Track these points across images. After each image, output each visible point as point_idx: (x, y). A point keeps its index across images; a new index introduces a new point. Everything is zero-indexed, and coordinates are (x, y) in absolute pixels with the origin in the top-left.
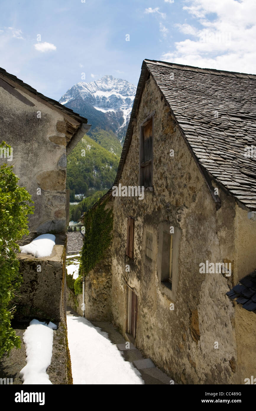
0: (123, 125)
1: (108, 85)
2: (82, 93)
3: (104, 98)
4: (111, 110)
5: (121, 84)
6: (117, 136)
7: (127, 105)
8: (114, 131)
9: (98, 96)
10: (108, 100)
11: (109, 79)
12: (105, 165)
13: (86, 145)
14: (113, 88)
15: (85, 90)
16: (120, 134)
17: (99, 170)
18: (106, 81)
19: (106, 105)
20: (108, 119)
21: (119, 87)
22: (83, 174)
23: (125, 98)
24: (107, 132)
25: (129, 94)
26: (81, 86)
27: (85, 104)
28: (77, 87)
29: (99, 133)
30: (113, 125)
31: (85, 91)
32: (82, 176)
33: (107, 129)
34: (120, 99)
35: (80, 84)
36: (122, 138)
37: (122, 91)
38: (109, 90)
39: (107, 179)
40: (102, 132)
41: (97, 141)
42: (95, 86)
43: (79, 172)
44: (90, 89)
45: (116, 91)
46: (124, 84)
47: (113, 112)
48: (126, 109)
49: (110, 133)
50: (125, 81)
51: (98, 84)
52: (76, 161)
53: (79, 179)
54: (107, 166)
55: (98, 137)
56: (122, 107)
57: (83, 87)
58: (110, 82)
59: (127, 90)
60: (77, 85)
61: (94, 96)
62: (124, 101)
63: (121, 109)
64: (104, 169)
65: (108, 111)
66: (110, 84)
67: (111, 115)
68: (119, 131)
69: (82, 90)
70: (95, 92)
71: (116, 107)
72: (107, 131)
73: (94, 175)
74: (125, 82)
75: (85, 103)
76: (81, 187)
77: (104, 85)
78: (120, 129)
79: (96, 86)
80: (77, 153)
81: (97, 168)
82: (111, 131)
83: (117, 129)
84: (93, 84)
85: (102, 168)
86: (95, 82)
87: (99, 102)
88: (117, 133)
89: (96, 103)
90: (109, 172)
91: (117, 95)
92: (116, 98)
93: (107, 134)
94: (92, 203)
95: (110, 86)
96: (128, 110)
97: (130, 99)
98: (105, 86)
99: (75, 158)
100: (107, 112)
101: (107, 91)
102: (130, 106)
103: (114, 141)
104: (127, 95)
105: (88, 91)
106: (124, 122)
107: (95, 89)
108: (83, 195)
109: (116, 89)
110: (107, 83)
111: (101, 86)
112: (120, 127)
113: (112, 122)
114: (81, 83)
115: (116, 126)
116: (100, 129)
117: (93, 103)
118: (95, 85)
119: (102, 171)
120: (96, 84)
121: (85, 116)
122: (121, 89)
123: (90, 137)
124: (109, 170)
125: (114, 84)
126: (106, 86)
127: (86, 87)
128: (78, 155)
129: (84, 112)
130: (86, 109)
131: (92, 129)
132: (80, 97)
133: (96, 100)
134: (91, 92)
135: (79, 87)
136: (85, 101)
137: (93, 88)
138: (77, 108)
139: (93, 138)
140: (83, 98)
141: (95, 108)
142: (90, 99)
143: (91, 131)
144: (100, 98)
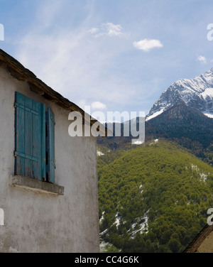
2: (183, 96)
9: (209, 97)
15: (188, 90)
26: (181, 86)
27: (190, 111)
28: (175, 87)
31: (188, 92)
35: (180, 82)
43: (193, 217)
44: (195, 87)
51: (205, 78)
57: (184, 85)
60: (176, 85)
61: (202, 97)
69: (183, 90)
70: (203, 91)
75: (189, 109)
79: (204, 82)
80: (186, 188)
86: (202, 76)
87: (210, 105)
89: (207, 107)
105: (193, 91)
107: (202, 86)
111: (212, 80)
117: (202, 108)
120: (203, 79)
123: (203, 160)
127: (189, 86)
128: (188, 190)
129: (190, 123)
130: (191, 119)
131: (205, 147)
132: (182, 102)
133: (205, 103)
134: (196, 91)
135: (178, 87)
136: (189, 107)
137: (200, 85)
138: (178, 119)
139: (208, 161)
140: (186, 103)
141: (206, 114)
142: (197, 102)
143: (203, 151)
144: (211, 98)
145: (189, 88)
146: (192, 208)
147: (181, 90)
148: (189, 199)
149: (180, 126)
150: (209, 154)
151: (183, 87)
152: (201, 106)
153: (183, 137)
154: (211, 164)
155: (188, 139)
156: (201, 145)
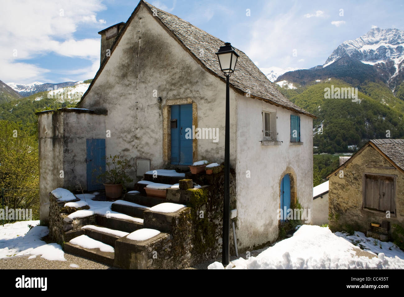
0: (395, 74)
1: (375, 38)
2: (348, 51)
3: (371, 51)
4: (380, 62)
5: (391, 34)
6: (388, 86)
7: (399, 53)
8: (385, 82)
10: (376, 52)
11: (375, 32)
12: (378, 116)
14: (381, 39)
15: (351, 47)
16: (392, 84)
17: (371, 122)
18: (373, 34)
19: (374, 58)
20: (377, 70)
21: (388, 37)
22: (355, 127)
23: (396, 46)
24: (377, 84)
25: (400, 42)
26: (347, 45)
27: (352, 60)
28: (342, 46)
29: (368, 86)
30: (383, 76)
31: (351, 48)
33: (377, 81)
34: (390, 49)
35: (346, 43)
36: (395, 87)
37: (392, 41)
38: (377, 42)
40: (371, 84)
41: (366, 93)
42: (361, 42)
43: (351, 125)
44: (356, 45)
45: (385, 41)
46: (394, 33)
47: (382, 63)
48: (398, 58)
49: (380, 84)
50: (394, 29)
51: (364, 39)
52: (347, 115)
53: (351, 131)
55: (367, 90)
56: (393, 57)
57: (348, 44)
58: (377, 34)
59: (398, 38)
60: (343, 45)
61: (360, 51)
62: (395, 50)
63: (391, 58)
64: (376, 121)
65: (377, 63)
67: (380, 66)
68: (390, 81)
69: (348, 47)
70: (361, 47)
71: (385, 57)
72: (376, 83)
73: (367, 127)
75: (351, 59)
76: (354, 139)
77: (371, 39)
78: (391, 79)
79: (362, 42)
80: (348, 108)
81: (368, 120)
82: (381, 82)
83: (388, 79)
84: (359, 40)
85: (375, 120)
86: (361, 38)
87: (366, 56)
88: (389, 83)
89: (363, 57)
90: (382, 123)
91: (386, 45)
92: (385, 48)
93: (378, 86)
95: (377, 38)
96: (400, 58)
97: (401, 47)
98: (372, 40)
99: (347, 113)
100: (376, 64)
101: (374, 44)
102: (402, 53)
103: (385, 92)
104: (398, 43)
105: (354, 47)
106: (396, 71)
107: (361, 44)
108: (356, 146)
109: (384, 39)
110: (373, 37)
111: (368, 40)
112: (392, 77)
113: (381, 73)
115: (387, 77)
116: (369, 81)
117: (360, 58)
118: (361, 41)
119: (375, 123)
120: (362, 40)
121: (352, 72)
122: (390, 39)
124: (382, 121)
125: (382, 36)
126: (373, 39)
127: (352, 44)
128: (349, 109)
129: (352, 67)
130: (353, 65)
131: (361, 82)
132: (347, 55)
133: (363, 55)
134: (357, 48)
135: (344, 46)
136: (351, 58)
137: (359, 44)
138: (344, 65)
139: (362, 91)
140: (350, 55)
141: (363, 62)
142: (357, 55)
143: (360, 85)
144: (367, 52)
145: (352, 46)
146: (351, 120)
148: (349, 114)
149: (345, 70)
150: (363, 87)
151: (348, 46)
152: (359, 57)
153: (347, 77)
154: (365, 93)
155: (350, 78)
156: (359, 81)
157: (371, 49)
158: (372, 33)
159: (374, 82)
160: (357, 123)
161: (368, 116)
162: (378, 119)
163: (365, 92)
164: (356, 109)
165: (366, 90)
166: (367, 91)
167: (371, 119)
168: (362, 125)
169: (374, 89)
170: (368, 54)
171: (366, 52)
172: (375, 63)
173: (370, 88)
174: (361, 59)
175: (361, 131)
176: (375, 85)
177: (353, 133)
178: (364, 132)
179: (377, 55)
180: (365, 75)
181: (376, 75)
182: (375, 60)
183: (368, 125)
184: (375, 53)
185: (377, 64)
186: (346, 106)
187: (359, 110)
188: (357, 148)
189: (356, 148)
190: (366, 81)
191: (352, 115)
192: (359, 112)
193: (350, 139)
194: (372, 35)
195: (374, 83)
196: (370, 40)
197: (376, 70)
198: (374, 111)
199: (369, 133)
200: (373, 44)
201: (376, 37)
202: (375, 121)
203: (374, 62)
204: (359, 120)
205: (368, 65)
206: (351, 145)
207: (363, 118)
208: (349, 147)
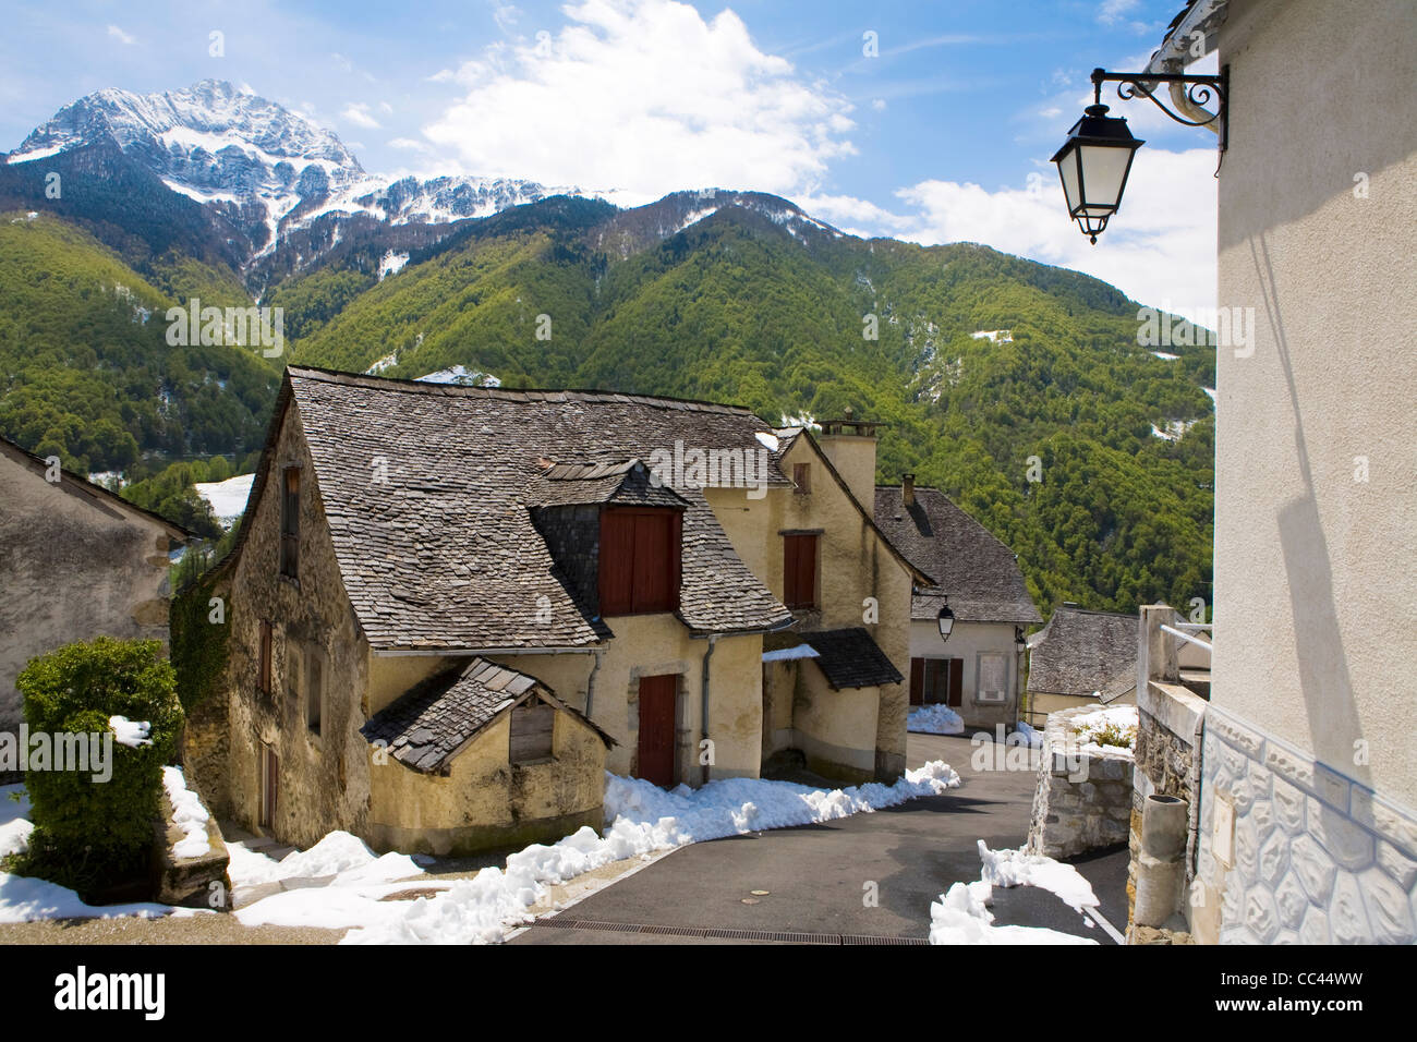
0: (266, 247)
1: (213, 111)
2: (116, 128)
3: (199, 154)
4: (225, 197)
5: (263, 116)
6: (244, 283)
7: (282, 185)
8: (234, 266)
9: (178, 145)
10: (214, 162)
11: (217, 93)
12: (202, 376)
13: (131, 307)
14: (232, 124)
15: (130, 118)
16: (256, 278)
17: (179, 391)
18: (209, 98)
19: (207, 179)
20: (214, 224)
21: (255, 123)
22: (119, 405)
23: (275, 161)
24: (208, 269)
25: (289, 151)
26: (113, 104)
27: (128, 167)
28: (96, 103)
29: (180, 271)
30: (231, 246)
31: (129, 121)
32: (115, 410)
33: (209, 258)
34: (256, 163)
35: (111, 95)
36: (263, 291)
37: (264, 139)
38: (219, 130)
39: (208, 423)
40: (191, 265)
41: (171, 294)
42: (168, 110)
43: (106, 397)
44: (146, 116)
45: (244, 134)
46: (274, 116)
47: (230, 202)
48: (278, 198)
49: (221, 272)
50: (275, 105)
51: (176, 103)
52: (92, 359)
53: (103, 421)
54: (207, 380)
55: (176, 281)
56: (264, 191)
57: (120, 105)
58: (221, 103)
59: (283, 136)
60: (99, 98)
61: (162, 142)
62: (270, 171)
63: (259, 195)
64: (196, 390)
65: (215, 198)
66: (222, 109)
67: (224, 211)
68: (250, 266)
69: (116, 115)
70: (167, 129)
71: (241, 187)
72: (208, 264)
73: (163, 410)
74: (274, 109)
75: (128, 162)
76: (113, 448)
77: (199, 110)
78: (254, 261)
79: (172, 111)
80: (97, 333)
81: (171, 385)
82: (224, 265)
83: (244, 260)
84: (161, 102)
85: (191, 387)
86: (166, 96)
87: (180, 165)
88: (245, 273)
89: (171, 166)
90: (214, 399)
91: (248, 149)
92: (243, 157)
93: (211, 275)
94: (153, 500)
95: (221, 115)
96: (283, 201)
97: (290, 168)
98: (204, 116)
99: (90, 350)
100: (211, 202)
101: (211, 133)
102: (293, 189)
103: (234, 299)
104: (282, 153)
105: (141, 122)
106: (269, 238)
107: (166, 119)
108: (120, 477)
109: (242, 127)
110: (209, 106)
111: (191, 110)
112: (257, 256)
113: (226, 236)
114: (112, 92)
115: (242, 251)
116: (183, 255)
117: (158, 167)
118: (168, 106)
119: (192, 396)
120: (171, 104)
121: (127, 207)
122: (260, 132)
123: (147, 280)
124: (214, 393)
125: (237, 113)
126: (208, 113)
127: (133, 109)
128: (101, 338)
129: (125, 192)
130: (131, 184)
131: (156, 252)
132: (111, 141)
133: (169, 157)
134: (150, 126)
135: (104, 104)
136: (128, 157)
137: (161, 115)
138: (97, 177)
139: (159, 284)
140: (122, 145)
141: (168, 183)
142: (149, 151)
143: (150, 260)
144: (184, 151)
145: (131, 113)
146: (107, 379)
147: (112, 114)
148: (100, 356)
149: (101, 193)
150: (163, 269)
151: (120, 110)
152: (157, 163)
153: (104, 221)
154: (166, 292)
155: (115, 226)
156: (147, 246)
157: (198, 146)
158: (206, 91)
159: (201, 258)
160: (130, 394)
161: (169, 371)
162: (202, 384)
163: (168, 288)
164: (128, 341)
165: (171, 281)
166: (175, 287)
167: (179, 382)
168: (145, 401)
169: (198, 285)
170: (190, 160)
171: (181, 150)
172: (211, 198)
173: (185, 276)
174: (162, 171)
175: (141, 422)
176: (202, 270)
177: (111, 426)
178: (153, 426)
179: (216, 172)
180: (170, 228)
181: (209, 237)
182: (210, 189)
183: (166, 401)
184: (210, 165)
185: (215, 201)
186: (92, 325)
187: (138, 348)
188: (123, 483)
189: (119, 481)
190: (174, 251)
191: (109, 363)
192: (140, 355)
193: (96, 448)
194: (207, 100)
195: (199, 263)
196: (197, 113)
197: (210, 222)
198: (192, 356)
199: (168, 429)
200: (208, 131)
201: (218, 111)
202: (189, 391)
203: (205, 192)
204: (139, 381)
205: (186, 197)
206: (103, 470)
207: (151, 376)
208: (92, 478)
